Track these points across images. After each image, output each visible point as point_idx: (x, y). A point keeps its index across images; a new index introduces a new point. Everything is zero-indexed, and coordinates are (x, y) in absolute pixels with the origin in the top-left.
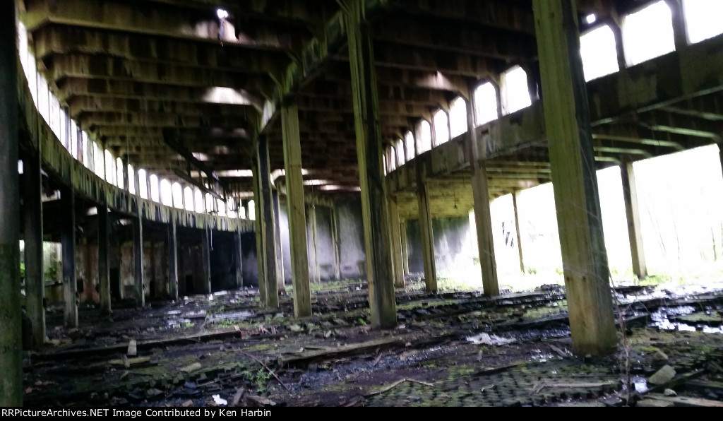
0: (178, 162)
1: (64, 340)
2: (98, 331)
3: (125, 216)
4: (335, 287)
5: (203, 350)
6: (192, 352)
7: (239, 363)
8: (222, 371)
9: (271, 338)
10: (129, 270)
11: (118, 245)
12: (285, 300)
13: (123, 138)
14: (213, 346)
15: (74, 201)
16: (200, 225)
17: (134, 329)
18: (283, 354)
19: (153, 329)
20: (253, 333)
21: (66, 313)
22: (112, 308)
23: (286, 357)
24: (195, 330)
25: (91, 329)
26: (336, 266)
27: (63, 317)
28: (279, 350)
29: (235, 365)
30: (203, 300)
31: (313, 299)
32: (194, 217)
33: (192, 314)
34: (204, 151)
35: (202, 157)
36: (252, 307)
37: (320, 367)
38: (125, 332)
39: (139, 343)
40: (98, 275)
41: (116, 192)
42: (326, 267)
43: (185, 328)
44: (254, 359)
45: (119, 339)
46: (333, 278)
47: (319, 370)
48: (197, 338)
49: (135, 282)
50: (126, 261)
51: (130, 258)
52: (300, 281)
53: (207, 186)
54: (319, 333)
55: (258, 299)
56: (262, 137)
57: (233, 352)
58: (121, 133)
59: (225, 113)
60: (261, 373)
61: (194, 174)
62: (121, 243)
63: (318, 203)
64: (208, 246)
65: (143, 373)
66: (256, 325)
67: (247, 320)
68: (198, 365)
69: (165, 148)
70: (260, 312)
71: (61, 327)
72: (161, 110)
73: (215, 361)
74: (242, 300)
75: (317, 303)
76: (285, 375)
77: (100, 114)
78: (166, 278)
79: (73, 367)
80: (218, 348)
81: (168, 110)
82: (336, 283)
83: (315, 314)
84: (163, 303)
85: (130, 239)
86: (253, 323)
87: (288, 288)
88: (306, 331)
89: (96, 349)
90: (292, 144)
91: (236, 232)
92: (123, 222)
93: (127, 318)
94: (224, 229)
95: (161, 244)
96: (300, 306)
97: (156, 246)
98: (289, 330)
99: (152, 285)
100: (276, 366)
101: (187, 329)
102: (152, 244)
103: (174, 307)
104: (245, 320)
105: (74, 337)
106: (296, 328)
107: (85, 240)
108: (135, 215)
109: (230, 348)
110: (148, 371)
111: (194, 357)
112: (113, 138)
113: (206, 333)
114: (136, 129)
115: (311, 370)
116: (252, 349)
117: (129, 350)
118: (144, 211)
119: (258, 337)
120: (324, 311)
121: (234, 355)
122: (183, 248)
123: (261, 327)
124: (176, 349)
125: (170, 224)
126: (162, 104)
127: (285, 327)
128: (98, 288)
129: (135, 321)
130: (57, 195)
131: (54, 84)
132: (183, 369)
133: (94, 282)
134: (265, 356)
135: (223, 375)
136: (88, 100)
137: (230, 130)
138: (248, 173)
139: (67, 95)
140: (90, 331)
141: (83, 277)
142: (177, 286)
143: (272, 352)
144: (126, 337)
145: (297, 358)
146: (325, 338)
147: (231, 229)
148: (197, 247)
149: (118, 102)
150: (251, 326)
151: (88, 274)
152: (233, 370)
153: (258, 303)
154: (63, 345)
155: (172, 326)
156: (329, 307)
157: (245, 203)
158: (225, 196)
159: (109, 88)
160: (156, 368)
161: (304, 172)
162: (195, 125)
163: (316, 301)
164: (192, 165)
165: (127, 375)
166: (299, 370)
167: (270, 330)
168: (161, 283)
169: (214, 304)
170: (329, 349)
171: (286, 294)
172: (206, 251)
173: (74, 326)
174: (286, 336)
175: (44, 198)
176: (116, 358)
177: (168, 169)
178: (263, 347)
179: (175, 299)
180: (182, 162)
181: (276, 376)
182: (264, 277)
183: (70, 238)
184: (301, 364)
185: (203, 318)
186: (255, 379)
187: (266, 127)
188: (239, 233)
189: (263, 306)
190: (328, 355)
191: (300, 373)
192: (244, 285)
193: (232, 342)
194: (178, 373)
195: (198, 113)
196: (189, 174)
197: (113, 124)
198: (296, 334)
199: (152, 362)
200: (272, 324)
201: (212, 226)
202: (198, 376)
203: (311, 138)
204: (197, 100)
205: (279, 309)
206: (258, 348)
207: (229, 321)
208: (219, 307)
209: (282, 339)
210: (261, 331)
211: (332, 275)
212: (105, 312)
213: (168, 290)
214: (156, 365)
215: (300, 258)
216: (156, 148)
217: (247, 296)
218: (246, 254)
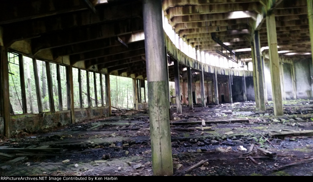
0: (217, 47)
1: (178, 118)
2: (189, 116)
3: (197, 71)
4: (294, 102)
5: (233, 126)
6: (228, 127)
7: (250, 134)
8: (243, 136)
9: (264, 124)
10: (199, 92)
11: (194, 82)
12: (269, 108)
13: (195, 39)
14: (237, 125)
15: (178, 65)
16: (227, 74)
17: (203, 116)
18: (271, 132)
19: (210, 116)
20: (255, 121)
21: (178, 108)
22: (194, 107)
23: (273, 133)
24: (228, 118)
25: (187, 115)
26: (294, 93)
27: (176, 110)
28: (269, 130)
29: (249, 134)
30: (229, 106)
31: (284, 108)
32: (224, 70)
33: (225, 111)
34: (229, 41)
35: (227, 44)
36: (252, 110)
37: (291, 139)
38: (199, 116)
39: (206, 121)
40: (187, 94)
41: (193, 61)
42: (288, 93)
43: (223, 117)
44: (257, 133)
45: (198, 119)
46: (292, 98)
47: (290, 141)
48: (229, 121)
49: (202, 97)
50: (197, 89)
51: (199, 87)
52: (277, 99)
53: (230, 56)
54: (289, 123)
55: (255, 107)
56: (256, 32)
57: (247, 128)
58: (195, 37)
59: (238, 22)
60: (261, 139)
61: (224, 52)
62: (195, 82)
63: (284, 62)
64: (230, 83)
65: (209, 133)
66: (256, 118)
67: (251, 115)
68: (232, 132)
69: (212, 42)
70: (257, 112)
71: (176, 113)
72: (211, 25)
73: (239, 132)
74: (248, 107)
75: (285, 110)
76: (273, 141)
77: (187, 30)
78: (213, 96)
79: (182, 128)
80: (240, 126)
81: (213, 25)
82: (295, 101)
83: (285, 115)
84: (213, 106)
85: (199, 80)
86: (254, 117)
87: (269, 102)
88: (281, 123)
89: (189, 122)
90: (272, 34)
91: (243, 77)
92: (196, 73)
93: (199, 111)
94: (237, 75)
95: (211, 82)
96: (277, 111)
97: (209, 83)
98: (272, 121)
99: (208, 98)
100: (268, 136)
101: (224, 117)
102: (207, 82)
103: (218, 108)
104: (250, 115)
105: (181, 117)
106: (276, 120)
107: (182, 81)
108: (201, 70)
109: (245, 127)
110: (211, 132)
111: (229, 129)
112: (192, 39)
113: (233, 119)
114: (200, 34)
115: (286, 140)
116: (255, 128)
117: (202, 123)
118: (204, 69)
119: (257, 123)
120: (290, 114)
121: (247, 130)
122: (219, 83)
123: (258, 119)
124: (221, 125)
125: (214, 74)
126: (211, 23)
127: (270, 120)
128: (188, 99)
129: (203, 113)
130: (173, 63)
131: (170, 20)
132: (226, 133)
133: (186, 97)
134: (262, 132)
135: (243, 138)
136: (182, 25)
137: (240, 30)
138: (249, 49)
139: (174, 24)
140: (186, 115)
141: (182, 95)
142: (218, 100)
143: (266, 130)
144: (200, 118)
145: (279, 134)
146: (292, 126)
147: (241, 75)
148: (225, 83)
149: (193, 24)
150: (253, 118)
151: (184, 94)
152: (248, 136)
153: (255, 108)
154: (178, 120)
155: (217, 115)
156: (292, 112)
157: (247, 63)
158: (237, 60)
159: (190, 19)
160: (214, 131)
161: (278, 47)
162: (225, 30)
163: (285, 109)
164: (223, 48)
165: (203, 133)
166: (280, 140)
167: (263, 120)
168: (211, 98)
169: (234, 107)
170: (295, 132)
171: (268, 105)
172: (229, 85)
173: (180, 113)
174: (271, 124)
175: (169, 65)
176: (198, 126)
177: (213, 50)
178: (261, 128)
179: (217, 105)
180: (219, 47)
181: (268, 141)
182: (258, 97)
183: (178, 80)
184: (281, 137)
185: (231, 113)
186: (259, 141)
187: (258, 26)
188: (244, 77)
189: (258, 110)
190: (295, 134)
191: (280, 141)
192: (248, 100)
193: (245, 124)
194: (224, 135)
195: (226, 24)
196: (222, 52)
197: (192, 34)
198: (276, 123)
199: (212, 129)
200: (264, 118)
201: (232, 74)
202: (232, 137)
203: (281, 30)
204: (226, 19)
205: (266, 111)
206: (258, 128)
207: (243, 115)
208: (237, 109)
209: (269, 125)
210: (258, 121)
211: (292, 97)
212: (191, 109)
213: (214, 101)
214: (214, 130)
215: (277, 88)
216: (208, 42)
217: (249, 105)
218: (248, 86)
